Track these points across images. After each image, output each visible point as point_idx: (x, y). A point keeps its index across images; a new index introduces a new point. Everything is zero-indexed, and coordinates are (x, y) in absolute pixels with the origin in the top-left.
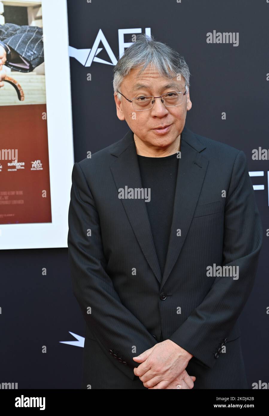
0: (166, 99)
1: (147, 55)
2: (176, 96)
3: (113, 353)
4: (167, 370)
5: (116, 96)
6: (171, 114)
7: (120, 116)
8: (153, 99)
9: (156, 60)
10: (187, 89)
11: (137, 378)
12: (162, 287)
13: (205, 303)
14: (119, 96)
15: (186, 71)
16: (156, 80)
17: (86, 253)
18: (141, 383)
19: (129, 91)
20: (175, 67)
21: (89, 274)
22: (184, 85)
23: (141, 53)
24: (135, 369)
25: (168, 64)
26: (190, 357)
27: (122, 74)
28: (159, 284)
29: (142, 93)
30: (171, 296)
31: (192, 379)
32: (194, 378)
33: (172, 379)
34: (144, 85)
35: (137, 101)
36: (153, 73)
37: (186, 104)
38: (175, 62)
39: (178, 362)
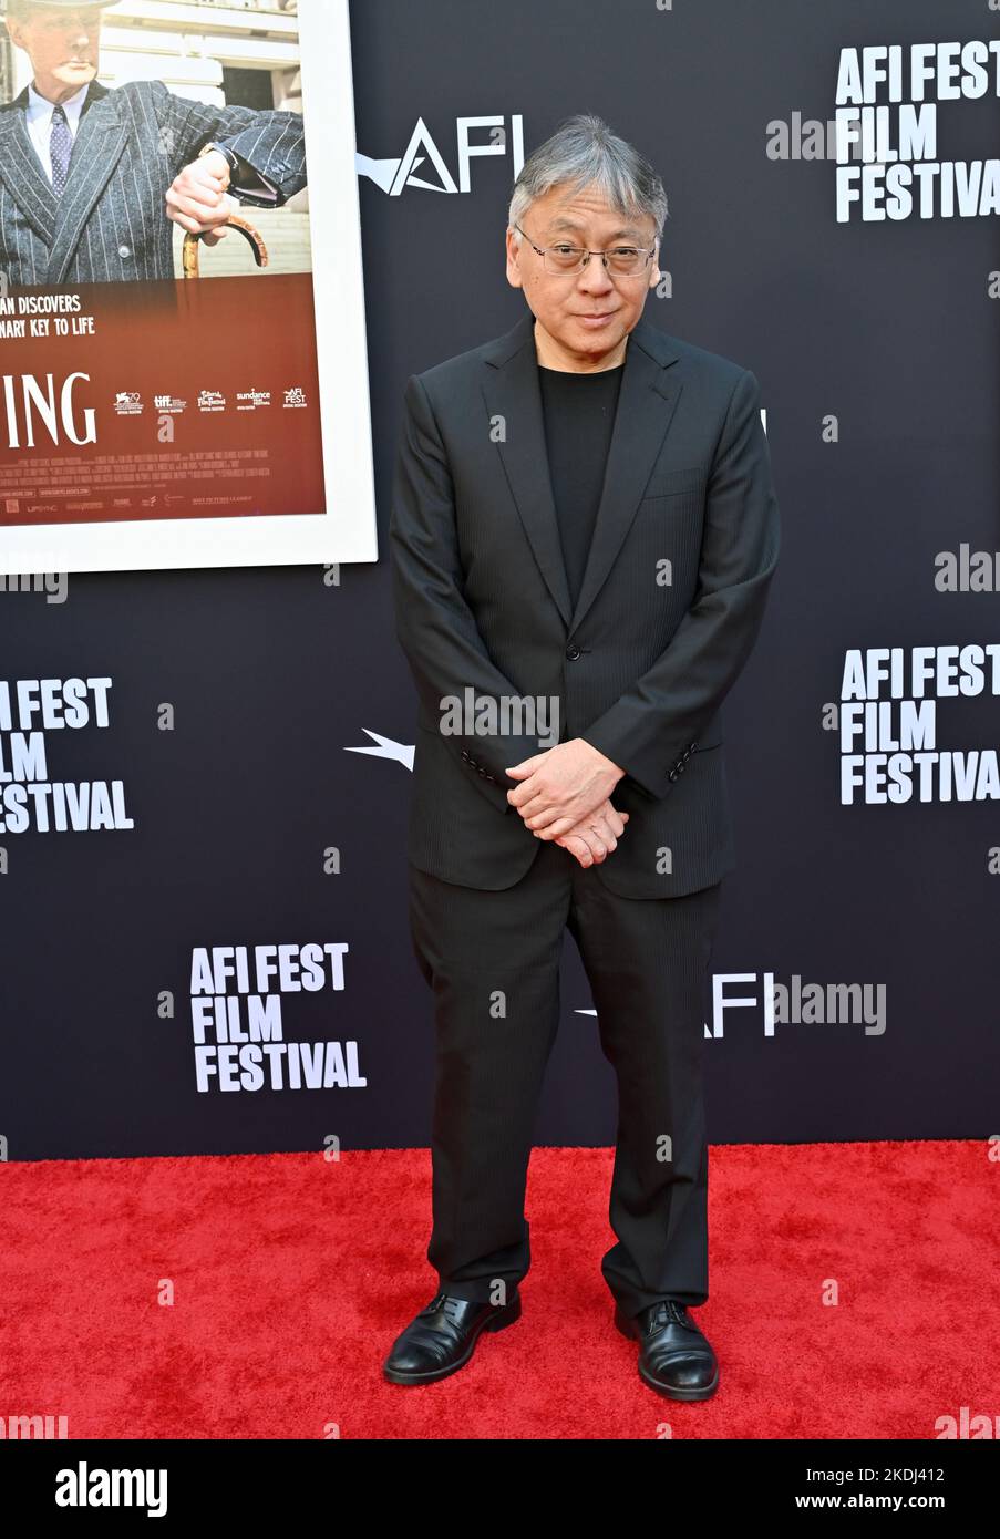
0: (612, 260)
1: (588, 162)
2: (634, 257)
3: (469, 758)
4: (573, 798)
5: (510, 236)
6: (618, 291)
7: (514, 277)
8: (586, 255)
9: (605, 173)
10: (657, 243)
11: (512, 810)
12: (571, 635)
13: (658, 669)
14: (518, 236)
15: (661, 208)
16: (600, 216)
17: (425, 559)
18: (521, 819)
19: (540, 230)
20: (642, 194)
21: (429, 600)
22: (652, 235)
23: (577, 154)
24: (510, 793)
25: (629, 188)
26: (619, 775)
27: (532, 193)
28: (566, 628)
29: (566, 238)
30: (590, 652)
31: (622, 819)
32: (625, 816)
33: (581, 817)
34: (574, 222)
35: (554, 254)
36: (595, 202)
37: (650, 276)
38: (643, 185)
39: (594, 783)
